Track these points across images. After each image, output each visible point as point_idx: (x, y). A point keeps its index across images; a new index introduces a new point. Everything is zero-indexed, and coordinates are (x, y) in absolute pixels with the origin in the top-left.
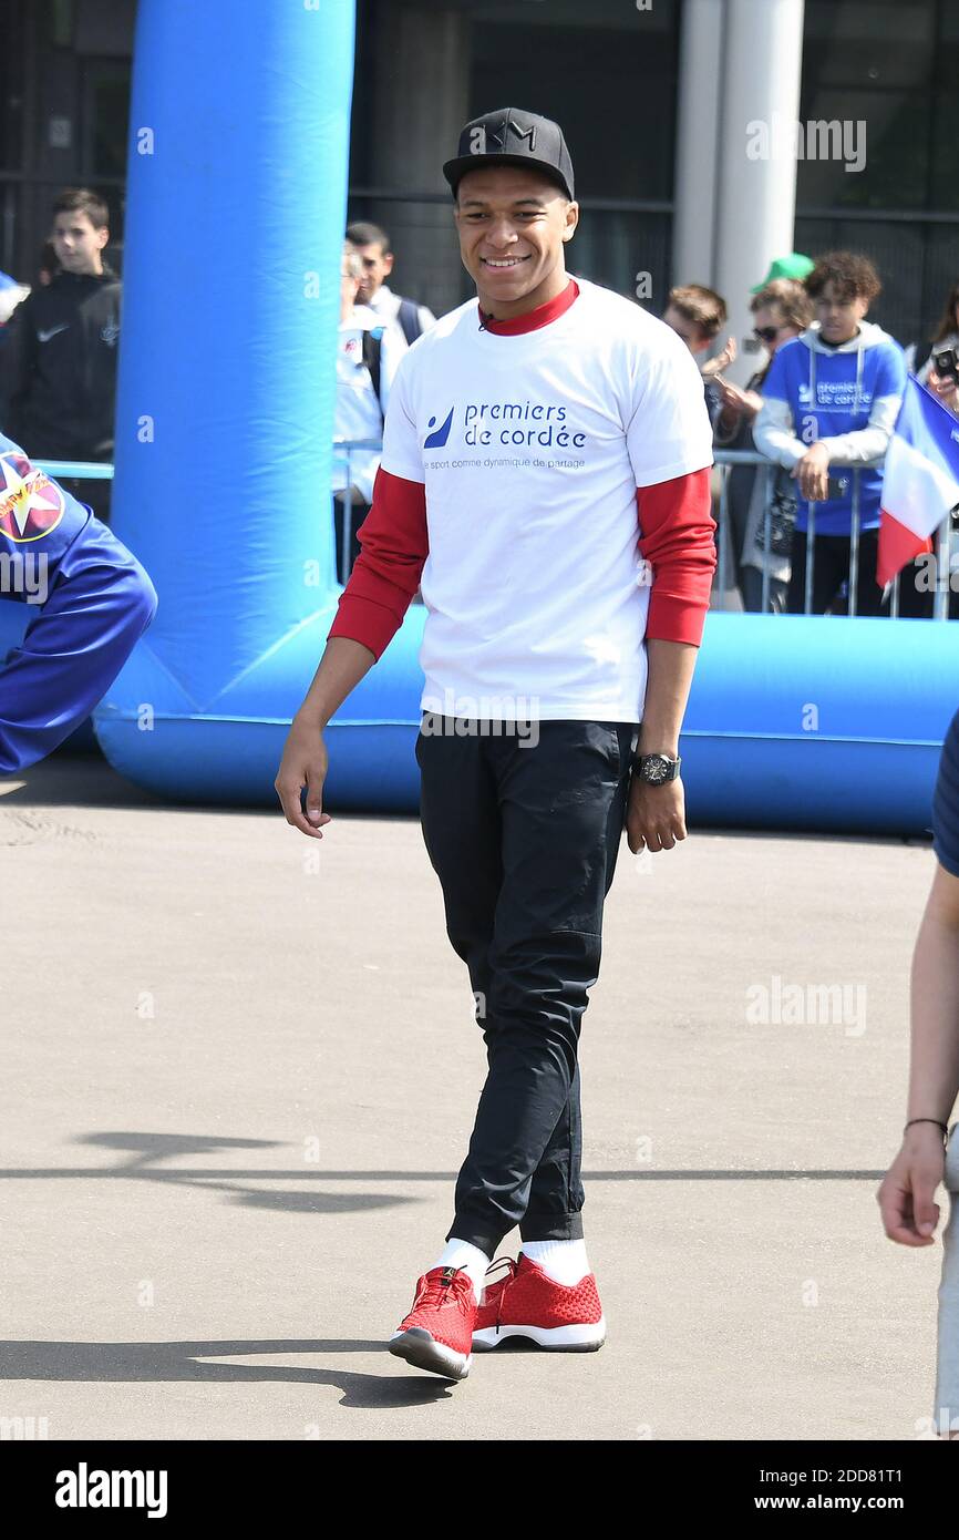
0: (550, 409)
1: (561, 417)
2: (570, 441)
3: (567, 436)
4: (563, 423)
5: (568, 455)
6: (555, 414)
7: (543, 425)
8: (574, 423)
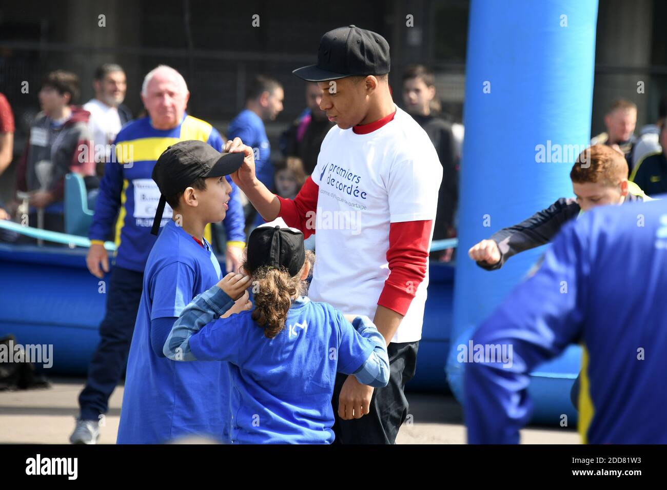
0: (355, 176)
1: (357, 181)
2: (359, 194)
3: (358, 192)
4: (357, 185)
5: (357, 201)
6: (356, 179)
7: (349, 184)
8: (362, 186)
